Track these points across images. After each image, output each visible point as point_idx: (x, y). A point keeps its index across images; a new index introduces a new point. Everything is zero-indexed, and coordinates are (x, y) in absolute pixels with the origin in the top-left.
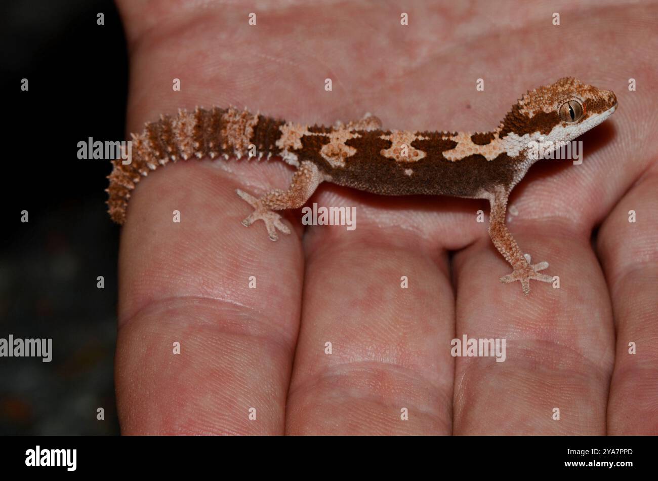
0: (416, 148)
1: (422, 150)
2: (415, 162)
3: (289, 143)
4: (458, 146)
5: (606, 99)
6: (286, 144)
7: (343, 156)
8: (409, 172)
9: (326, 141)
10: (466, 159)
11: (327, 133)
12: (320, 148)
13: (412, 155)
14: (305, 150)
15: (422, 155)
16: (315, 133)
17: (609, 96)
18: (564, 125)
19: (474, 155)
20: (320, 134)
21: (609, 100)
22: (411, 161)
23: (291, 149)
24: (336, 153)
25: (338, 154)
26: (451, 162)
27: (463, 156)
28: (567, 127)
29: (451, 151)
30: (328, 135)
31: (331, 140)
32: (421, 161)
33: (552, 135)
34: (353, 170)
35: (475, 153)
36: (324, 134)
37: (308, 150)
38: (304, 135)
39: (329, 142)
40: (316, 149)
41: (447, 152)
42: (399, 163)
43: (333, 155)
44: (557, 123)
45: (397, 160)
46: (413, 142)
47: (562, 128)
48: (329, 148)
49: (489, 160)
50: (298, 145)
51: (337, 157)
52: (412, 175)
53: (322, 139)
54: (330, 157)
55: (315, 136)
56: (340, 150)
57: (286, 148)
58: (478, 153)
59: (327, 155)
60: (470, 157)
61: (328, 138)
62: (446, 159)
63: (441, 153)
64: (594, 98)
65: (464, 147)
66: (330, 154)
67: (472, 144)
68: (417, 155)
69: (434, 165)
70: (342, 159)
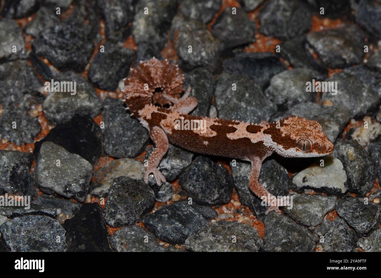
0: (212, 130)
1: (215, 131)
2: (210, 138)
3: (145, 114)
4: (237, 131)
5: (328, 148)
6: (143, 114)
7: (171, 128)
8: (206, 143)
9: (165, 117)
10: (240, 140)
11: (167, 113)
12: (160, 121)
13: (209, 133)
14: (152, 120)
15: (215, 134)
16: (160, 111)
17: (329, 147)
18: (297, 150)
19: (245, 138)
20: (163, 113)
21: (329, 149)
22: (208, 137)
23: (145, 118)
24: (168, 125)
25: (169, 126)
26: (230, 140)
27: (238, 138)
28: (298, 151)
29: (232, 134)
30: (167, 114)
31: (167, 118)
32: (214, 137)
33: (288, 151)
34: (176, 136)
35: (246, 137)
36: (165, 113)
37: (154, 121)
38: (154, 112)
39: (166, 118)
40: (158, 121)
41: (229, 134)
42: (201, 137)
43: (167, 126)
44: (294, 147)
45: (200, 135)
46: (212, 126)
47: (295, 151)
48: (165, 121)
49: (253, 143)
50: (149, 117)
51: (168, 128)
52: (208, 145)
53: (163, 116)
54: (165, 127)
55: (159, 114)
56: (171, 124)
57: (142, 117)
58: (247, 137)
59: (163, 125)
60: (242, 139)
61: (166, 116)
62: (228, 138)
63: (226, 134)
64: (321, 144)
65: (240, 132)
66: (165, 125)
67: (246, 131)
68: (212, 134)
69: (220, 141)
70: (170, 129)
